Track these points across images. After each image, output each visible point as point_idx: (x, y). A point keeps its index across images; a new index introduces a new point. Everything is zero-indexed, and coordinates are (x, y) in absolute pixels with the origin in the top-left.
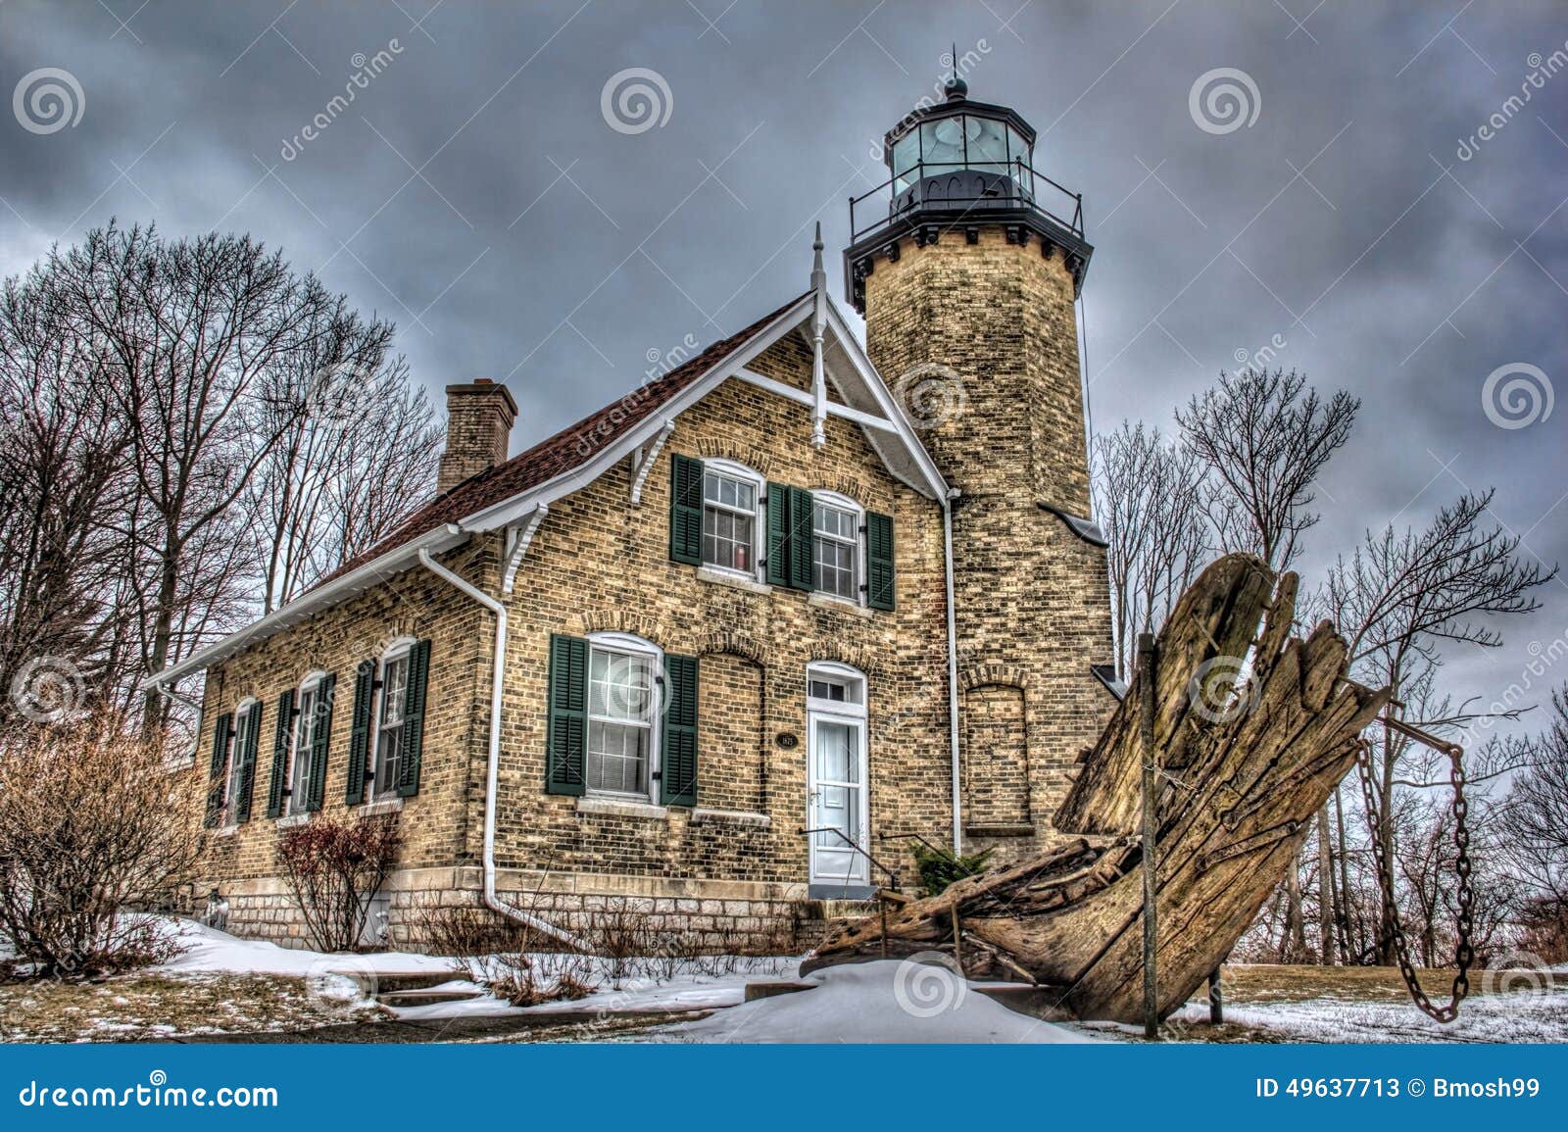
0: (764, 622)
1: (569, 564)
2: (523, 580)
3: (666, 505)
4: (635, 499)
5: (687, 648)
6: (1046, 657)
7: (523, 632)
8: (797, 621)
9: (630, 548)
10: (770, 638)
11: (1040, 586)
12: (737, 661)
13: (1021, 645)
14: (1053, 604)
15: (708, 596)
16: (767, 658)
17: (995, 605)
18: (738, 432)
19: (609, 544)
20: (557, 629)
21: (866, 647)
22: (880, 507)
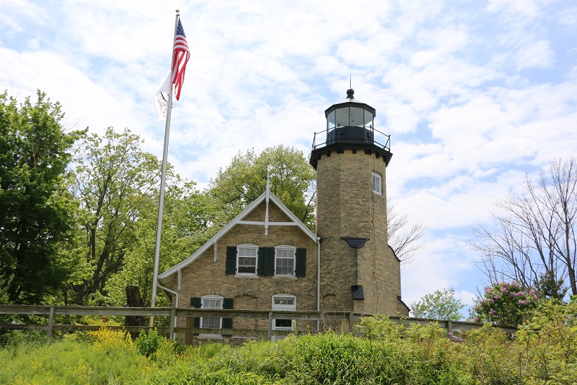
0: (257, 286)
1: (196, 280)
2: (183, 286)
3: (225, 260)
4: (215, 261)
5: (231, 296)
6: (341, 285)
7: (183, 298)
8: (268, 284)
9: (214, 273)
10: (259, 290)
11: (340, 263)
12: (249, 298)
13: (335, 282)
14: (344, 268)
15: (238, 282)
16: (257, 296)
17: (330, 271)
18: (249, 236)
19: (208, 273)
20: (193, 296)
21: (295, 288)
22: (302, 246)
